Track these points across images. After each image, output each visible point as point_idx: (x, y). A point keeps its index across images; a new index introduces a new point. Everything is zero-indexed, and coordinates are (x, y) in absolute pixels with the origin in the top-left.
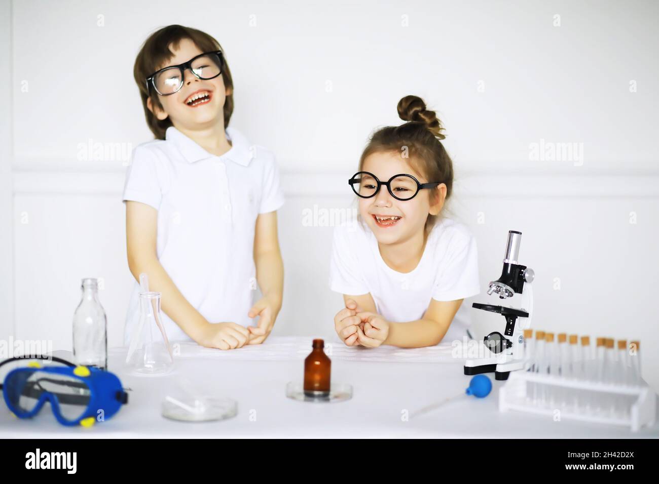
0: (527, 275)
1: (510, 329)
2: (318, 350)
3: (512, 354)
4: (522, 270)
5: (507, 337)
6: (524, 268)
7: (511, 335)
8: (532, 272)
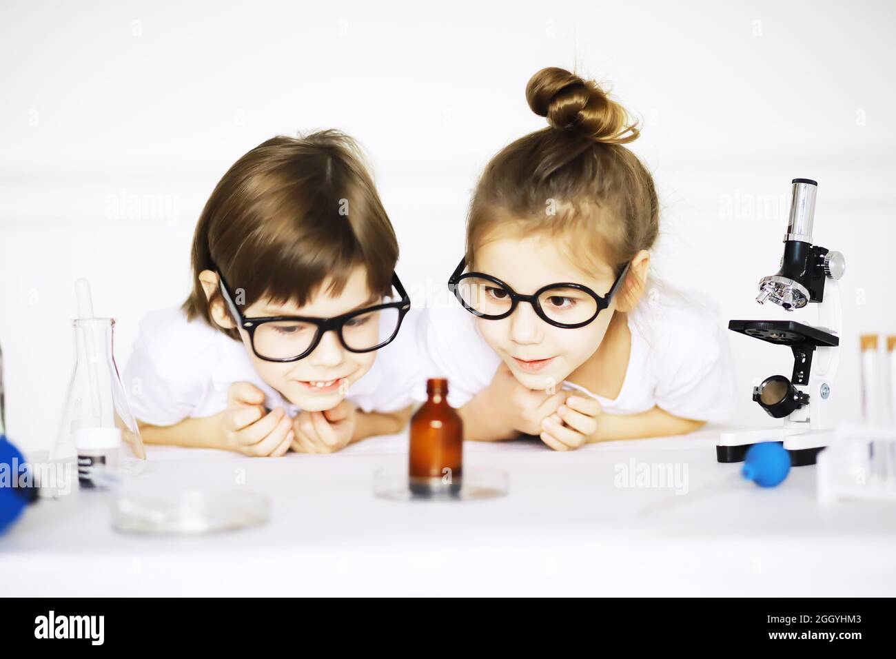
0: (832, 265)
1: (802, 369)
2: (437, 399)
3: (808, 420)
4: (822, 256)
5: (798, 388)
6: (825, 251)
7: (805, 382)
8: (840, 257)
